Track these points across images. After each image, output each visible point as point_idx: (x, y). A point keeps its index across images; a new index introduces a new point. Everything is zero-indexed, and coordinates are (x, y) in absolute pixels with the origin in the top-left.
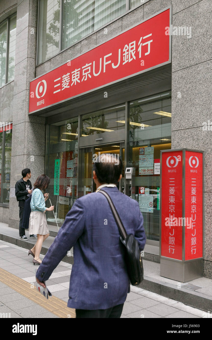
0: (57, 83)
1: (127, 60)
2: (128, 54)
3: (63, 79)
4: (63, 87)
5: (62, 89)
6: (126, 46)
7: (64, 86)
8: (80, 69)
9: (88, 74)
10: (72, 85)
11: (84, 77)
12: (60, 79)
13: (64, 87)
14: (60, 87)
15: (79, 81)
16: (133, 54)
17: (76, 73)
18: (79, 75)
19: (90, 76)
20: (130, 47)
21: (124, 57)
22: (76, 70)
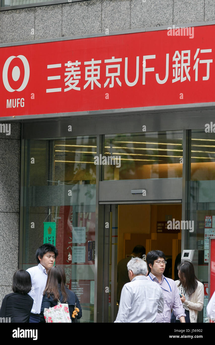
0: (54, 72)
1: (178, 76)
2: (180, 68)
3: (67, 70)
4: (66, 84)
5: (66, 90)
6: (177, 52)
7: (70, 85)
8: (100, 62)
9: (115, 77)
10: (85, 87)
11: (108, 80)
12: (59, 66)
13: (68, 86)
14: (61, 83)
15: (99, 85)
16: (187, 71)
17: (93, 68)
18: (98, 73)
19: (120, 84)
20: (183, 58)
21: (174, 70)
22: (93, 62)
